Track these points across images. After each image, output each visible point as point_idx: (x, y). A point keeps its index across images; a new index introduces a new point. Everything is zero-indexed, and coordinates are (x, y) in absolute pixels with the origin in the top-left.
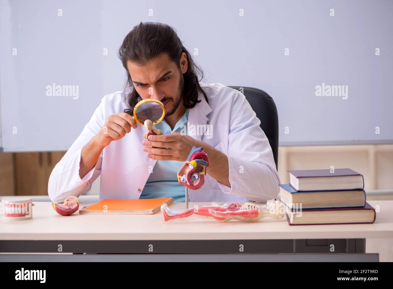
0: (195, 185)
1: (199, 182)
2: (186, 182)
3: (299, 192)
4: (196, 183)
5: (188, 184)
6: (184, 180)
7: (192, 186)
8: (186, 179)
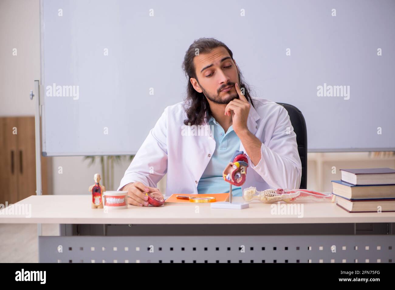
0: (238, 182)
1: (241, 180)
2: (231, 180)
3: (357, 186)
4: (239, 181)
5: (233, 181)
6: (229, 178)
7: (236, 183)
8: (231, 178)
